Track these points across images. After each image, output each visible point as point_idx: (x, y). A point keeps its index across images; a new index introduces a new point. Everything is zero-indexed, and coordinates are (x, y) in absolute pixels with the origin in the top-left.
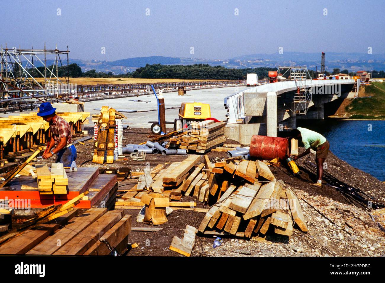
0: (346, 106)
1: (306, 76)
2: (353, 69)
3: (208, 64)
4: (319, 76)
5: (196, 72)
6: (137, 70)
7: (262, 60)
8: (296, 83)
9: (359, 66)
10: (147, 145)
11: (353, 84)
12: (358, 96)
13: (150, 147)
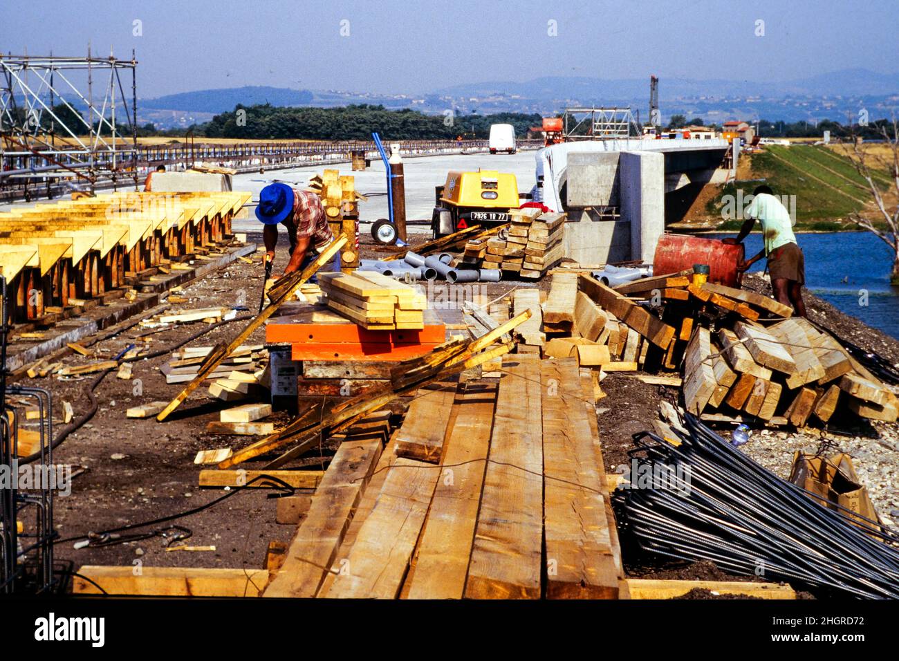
0: (707, 200)
1: (628, 130)
2: (714, 116)
3: (381, 105)
4: (645, 131)
5: (353, 125)
6: (216, 119)
7: (503, 95)
8: (605, 145)
9: (727, 110)
10: (406, 262)
11: (724, 151)
12: (736, 178)
13: (415, 266)
